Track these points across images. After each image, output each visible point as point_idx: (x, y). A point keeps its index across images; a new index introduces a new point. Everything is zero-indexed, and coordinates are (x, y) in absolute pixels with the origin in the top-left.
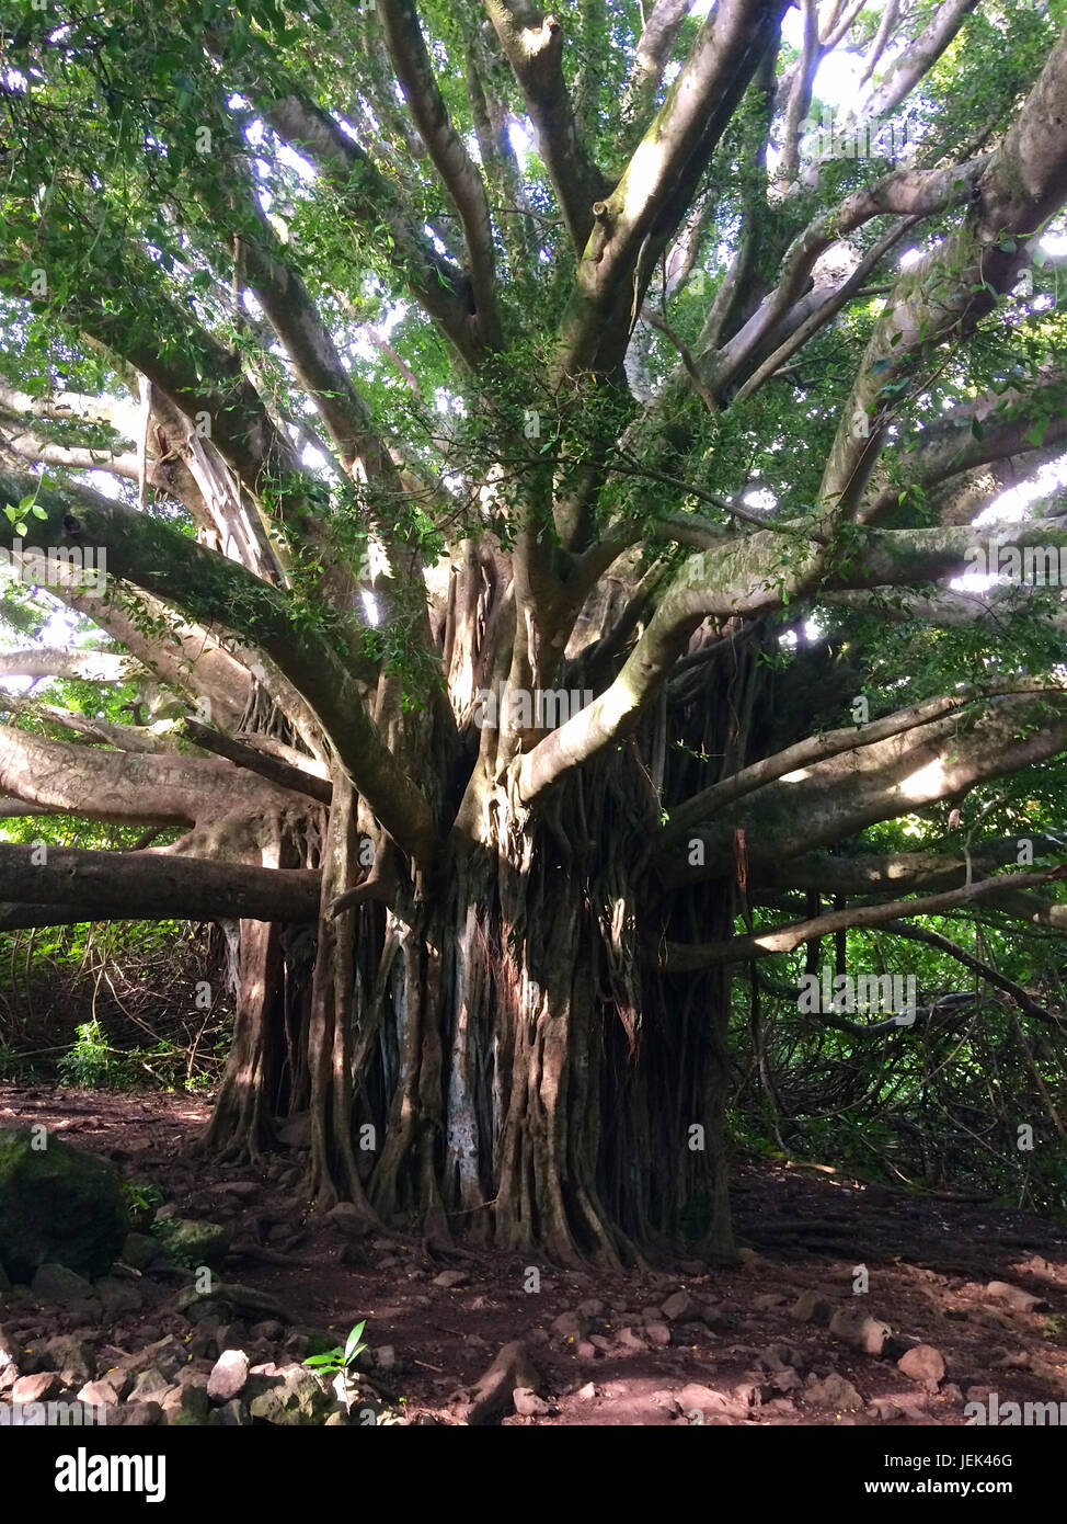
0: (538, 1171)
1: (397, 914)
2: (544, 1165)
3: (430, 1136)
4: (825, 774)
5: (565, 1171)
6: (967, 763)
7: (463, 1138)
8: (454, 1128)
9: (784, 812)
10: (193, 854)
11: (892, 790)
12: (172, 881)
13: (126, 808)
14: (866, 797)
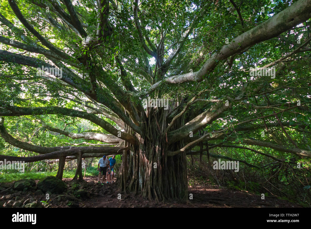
0: (148, 186)
1: (131, 151)
2: (149, 185)
3: (136, 181)
4: (191, 123)
5: (152, 186)
6: (210, 116)
7: (141, 181)
8: (140, 180)
9: (186, 130)
10: (118, 146)
11: (200, 123)
12: (104, 149)
13: (113, 142)
14: (197, 125)
